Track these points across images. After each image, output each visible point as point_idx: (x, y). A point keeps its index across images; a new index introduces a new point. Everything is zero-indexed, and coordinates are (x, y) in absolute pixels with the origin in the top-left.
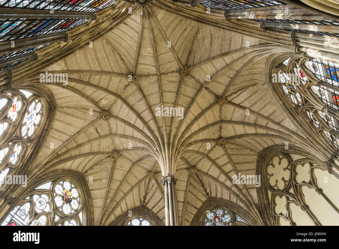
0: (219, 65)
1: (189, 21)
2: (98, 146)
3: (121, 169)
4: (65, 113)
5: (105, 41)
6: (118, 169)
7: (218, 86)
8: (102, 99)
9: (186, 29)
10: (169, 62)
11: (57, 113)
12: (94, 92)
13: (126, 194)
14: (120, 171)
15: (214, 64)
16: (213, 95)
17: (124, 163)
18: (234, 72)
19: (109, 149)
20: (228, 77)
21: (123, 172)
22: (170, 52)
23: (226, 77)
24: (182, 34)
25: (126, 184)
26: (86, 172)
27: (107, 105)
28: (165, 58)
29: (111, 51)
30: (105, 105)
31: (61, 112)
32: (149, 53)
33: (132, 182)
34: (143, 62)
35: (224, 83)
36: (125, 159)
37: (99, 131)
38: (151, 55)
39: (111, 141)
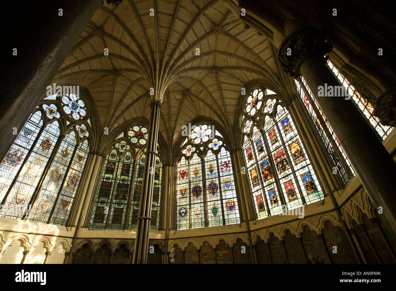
0: (85, 65)
1: (93, 95)
2: (212, 87)
3: (226, 60)
4: (200, 111)
5: (145, 114)
6: (228, 63)
7: (95, 45)
8: (177, 99)
9: (98, 92)
10: (121, 84)
11: (201, 114)
12: (174, 107)
13: (248, 49)
14: (229, 61)
15: (89, 67)
16: (105, 40)
17: (220, 59)
18: (75, 54)
19: (213, 76)
20: (82, 51)
21: (229, 58)
22: (115, 91)
23: (84, 50)
24: (101, 92)
25: (238, 53)
26: (242, 82)
27: (179, 94)
28: (121, 89)
29: (147, 108)
30: (179, 95)
31: (200, 113)
32: (127, 98)
33: (235, 46)
34: (136, 95)
35: (89, 45)
36: (217, 60)
37: (200, 90)
38: (128, 97)
39: (205, 78)
